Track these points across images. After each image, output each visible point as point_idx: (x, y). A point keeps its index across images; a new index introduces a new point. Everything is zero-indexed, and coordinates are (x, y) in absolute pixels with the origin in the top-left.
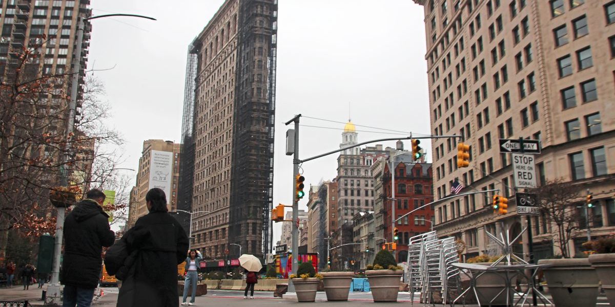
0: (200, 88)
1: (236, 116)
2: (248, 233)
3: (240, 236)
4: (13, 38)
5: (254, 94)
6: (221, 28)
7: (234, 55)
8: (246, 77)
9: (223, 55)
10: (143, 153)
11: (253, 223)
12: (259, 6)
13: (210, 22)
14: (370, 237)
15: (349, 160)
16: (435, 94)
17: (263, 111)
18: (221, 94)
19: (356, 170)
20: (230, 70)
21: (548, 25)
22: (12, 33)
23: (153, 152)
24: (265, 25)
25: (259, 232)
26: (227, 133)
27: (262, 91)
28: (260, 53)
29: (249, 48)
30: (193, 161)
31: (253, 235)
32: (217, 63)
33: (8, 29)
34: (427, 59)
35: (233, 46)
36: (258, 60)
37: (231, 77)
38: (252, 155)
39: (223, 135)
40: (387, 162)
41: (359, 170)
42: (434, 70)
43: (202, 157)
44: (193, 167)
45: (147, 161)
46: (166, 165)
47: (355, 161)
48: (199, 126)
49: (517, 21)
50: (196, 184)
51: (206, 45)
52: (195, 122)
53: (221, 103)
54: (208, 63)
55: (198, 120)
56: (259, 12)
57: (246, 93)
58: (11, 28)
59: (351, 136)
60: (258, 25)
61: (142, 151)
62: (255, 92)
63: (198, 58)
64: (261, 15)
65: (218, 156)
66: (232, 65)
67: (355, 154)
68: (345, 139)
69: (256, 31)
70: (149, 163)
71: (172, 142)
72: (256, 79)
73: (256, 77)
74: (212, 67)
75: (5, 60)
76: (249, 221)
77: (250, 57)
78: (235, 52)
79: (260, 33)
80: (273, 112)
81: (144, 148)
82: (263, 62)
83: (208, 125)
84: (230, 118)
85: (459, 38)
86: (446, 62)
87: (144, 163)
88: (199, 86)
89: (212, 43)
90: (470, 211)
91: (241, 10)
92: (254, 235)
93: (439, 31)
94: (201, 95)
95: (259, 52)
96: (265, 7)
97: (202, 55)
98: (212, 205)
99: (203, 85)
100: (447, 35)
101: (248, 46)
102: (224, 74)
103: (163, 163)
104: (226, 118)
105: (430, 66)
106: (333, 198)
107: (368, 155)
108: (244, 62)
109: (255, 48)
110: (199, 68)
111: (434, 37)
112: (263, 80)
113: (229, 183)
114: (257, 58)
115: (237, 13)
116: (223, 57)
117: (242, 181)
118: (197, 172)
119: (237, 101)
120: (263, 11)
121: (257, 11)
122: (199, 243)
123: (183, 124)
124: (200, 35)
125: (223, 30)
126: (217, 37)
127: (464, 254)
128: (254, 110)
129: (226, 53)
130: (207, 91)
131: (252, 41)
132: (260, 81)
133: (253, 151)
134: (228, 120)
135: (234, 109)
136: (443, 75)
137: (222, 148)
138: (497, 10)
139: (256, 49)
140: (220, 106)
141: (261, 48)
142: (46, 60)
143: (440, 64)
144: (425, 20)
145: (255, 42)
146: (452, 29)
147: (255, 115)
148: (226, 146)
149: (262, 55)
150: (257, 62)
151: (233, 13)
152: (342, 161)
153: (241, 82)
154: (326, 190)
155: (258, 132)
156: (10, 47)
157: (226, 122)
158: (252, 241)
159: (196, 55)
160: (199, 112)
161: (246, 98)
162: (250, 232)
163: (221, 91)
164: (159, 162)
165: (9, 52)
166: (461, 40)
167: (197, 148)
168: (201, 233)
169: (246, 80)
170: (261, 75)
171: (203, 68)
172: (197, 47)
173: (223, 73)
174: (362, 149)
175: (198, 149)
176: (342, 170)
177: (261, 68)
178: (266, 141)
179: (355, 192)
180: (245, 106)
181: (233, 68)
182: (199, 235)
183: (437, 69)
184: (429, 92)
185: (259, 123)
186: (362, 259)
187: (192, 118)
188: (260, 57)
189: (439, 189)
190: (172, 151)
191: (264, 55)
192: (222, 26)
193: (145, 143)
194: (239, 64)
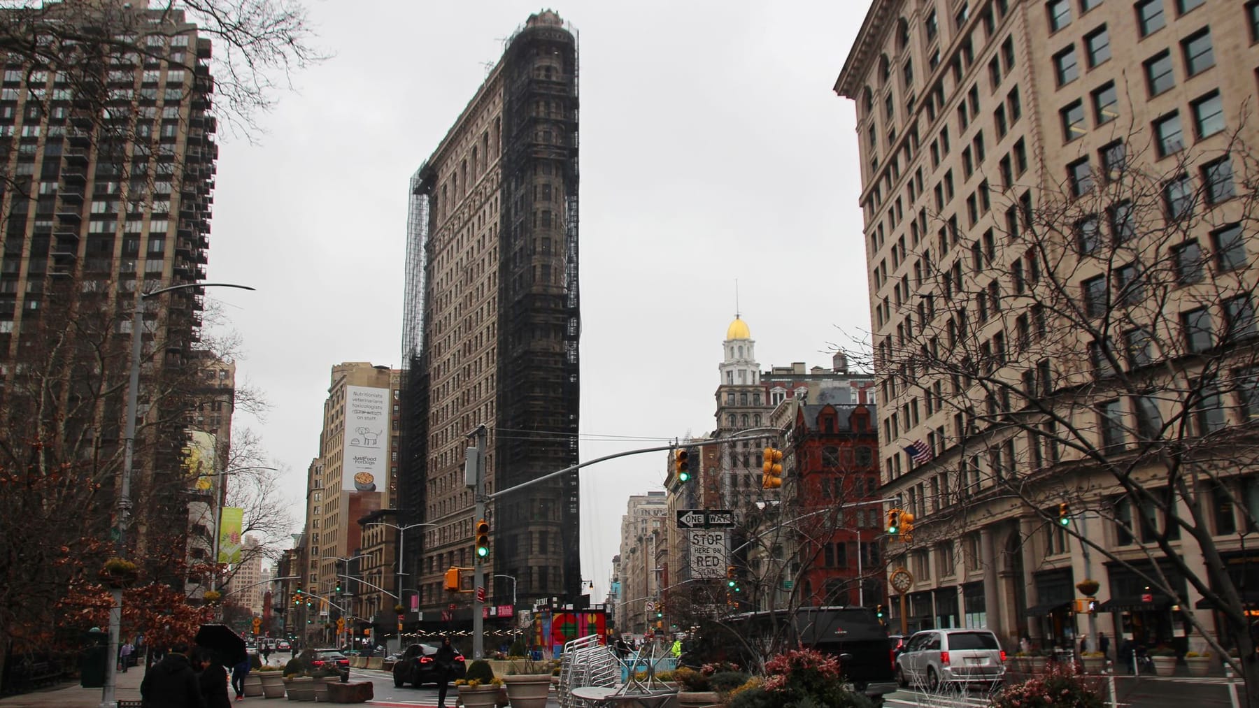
0: (435, 263)
1: (503, 320)
2: (532, 553)
3: (518, 558)
4: (63, 184)
5: (537, 277)
6: (471, 145)
7: (496, 199)
8: (519, 244)
9: (478, 198)
10: (330, 391)
11: (541, 533)
12: (542, 103)
13: (450, 132)
14: (776, 550)
15: (738, 396)
16: (877, 276)
17: (556, 311)
18: (475, 276)
19: (752, 415)
20: (491, 229)
21: (1057, 157)
22: (61, 174)
23: (350, 390)
24: (556, 140)
25: (552, 549)
26: (488, 353)
27: (552, 271)
28: (547, 197)
29: (524, 186)
30: (426, 409)
31: (541, 556)
32: (466, 215)
33: (52, 166)
34: (862, 205)
35: (495, 182)
36: (541, 209)
37: (492, 243)
38: (535, 399)
39: (481, 359)
40: (802, 405)
41: (757, 415)
42: (875, 228)
43: (444, 402)
44: (426, 422)
45: (338, 407)
46: (376, 414)
47: (750, 398)
48: (436, 340)
49: (1007, 146)
50: (433, 455)
51: (444, 178)
52: (428, 331)
53: (475, 294)
54: (449, 214)
55: (433, 327)
56: (542, 115)
57: (521, 276)
58: (59, 164)
59: (740, 348)
60: (540, 141)
61: (329, 386)
62: (538, 272)
63: (430, 202)
64: (546, 121)
65: (472, 399)
66: (493, 218)
67: (749, 382)
68: (730, 353)
69: (536, 153)
70: (342, 411)
71: (387, 368)
72: (539, 249)
73: (538, 243)
74: (456, 222)
75: (49, 228)
76: (531, 528)
77: (526, 203)
78: (499, 194)
79: (545, 156)
80: (575, 313)
81: (333, 381)
82: (553, 213)
83: (452, 338)
84: (493, 324)
85: (914, 169)
86: (895, 214)
87: (333, 412)
88: (433, 260)
89: (455, 175)
90: (941, 507)
91: (508, 111)
92: (544, 556)
93: (882, 153)
94: (437, 279)
95: (544, 193)
96: (554, 105)
97: (437, 198)
98: (464, 497)
99: (440, 258)
100: (893, 161)
101: (522, 183)
102: (480, 237)
103: (370, 410)
104: (485, 325)
105: (868, 221)
106: (711, 472)
107: (775, 385)
108: (516, 214)
109: (536, 187)
110: (432, 224)
111: (875, 163)
112: (553, 250)
113: (494, 453)
114: (540, 206)
115: (501, 114)
116: (477, 203)
117: (518, 449)
118: (434, 430)
119: (503, 292)
120: (549, 114)
121: (538, 113)
122: (440, 571)
123: (405, 335)
124: (431, 158)
125: (475, 149)
126: (465, 162)
127: (934, 590)
128: (537, 311)
129: (483, 196)
130: (448, 270)
131: (529, 173)
132: (546, 253)
133: (538, 390)
134: (488, 328)
135: (499, 307)
136: (891, 239)
137: (480, 384)
138: (976, 120)
139: (538, 189)
140: (474, 300)
141: (547, 186)
142: (127, 224)
143: (884, 218)
144: (858, 129)
145: (535, 174)
146: (903, 150)
147: (539, 319)
148: (487, 379)
149: (550, 199)
150: (540, 215)
151: (494, 116)
152: (724, 397)
153: (512, 254)
154: (698, 456)
155: (546, 353)
156: (58, 203)
157: (485, 332)
158: (539, 567)
159: (425, 197)
160: (434, 311)
161: (521, 286)
162: (536, 549)
163: (475, 270)
164: (363, 409)
165: (56, 212)
166: (919, 173)
167: (433, 383)
168: (443, 551)
169: (521, 249)
170: (549, 239)
171: (439, 224)
172: (427, 181)
173: (478, 234)
174: (763, 373)
175: (434, 385)
176: (724, 416)
177: (550, 225)
178: (562, 370)
179: (753, 460)
180: (519, 302)
181: (496, 224)
182: (441, 556)
183: (880, 227)
184: (869, 272)
185: (548, 336)
186: (763, 594)
187: (421, 322)
188: (546, 204)
189: (889, 460)
190: (387, 385)
191: (553, 199)
192: (473, 140)
193: (335, 370)
194: (505, 218)
